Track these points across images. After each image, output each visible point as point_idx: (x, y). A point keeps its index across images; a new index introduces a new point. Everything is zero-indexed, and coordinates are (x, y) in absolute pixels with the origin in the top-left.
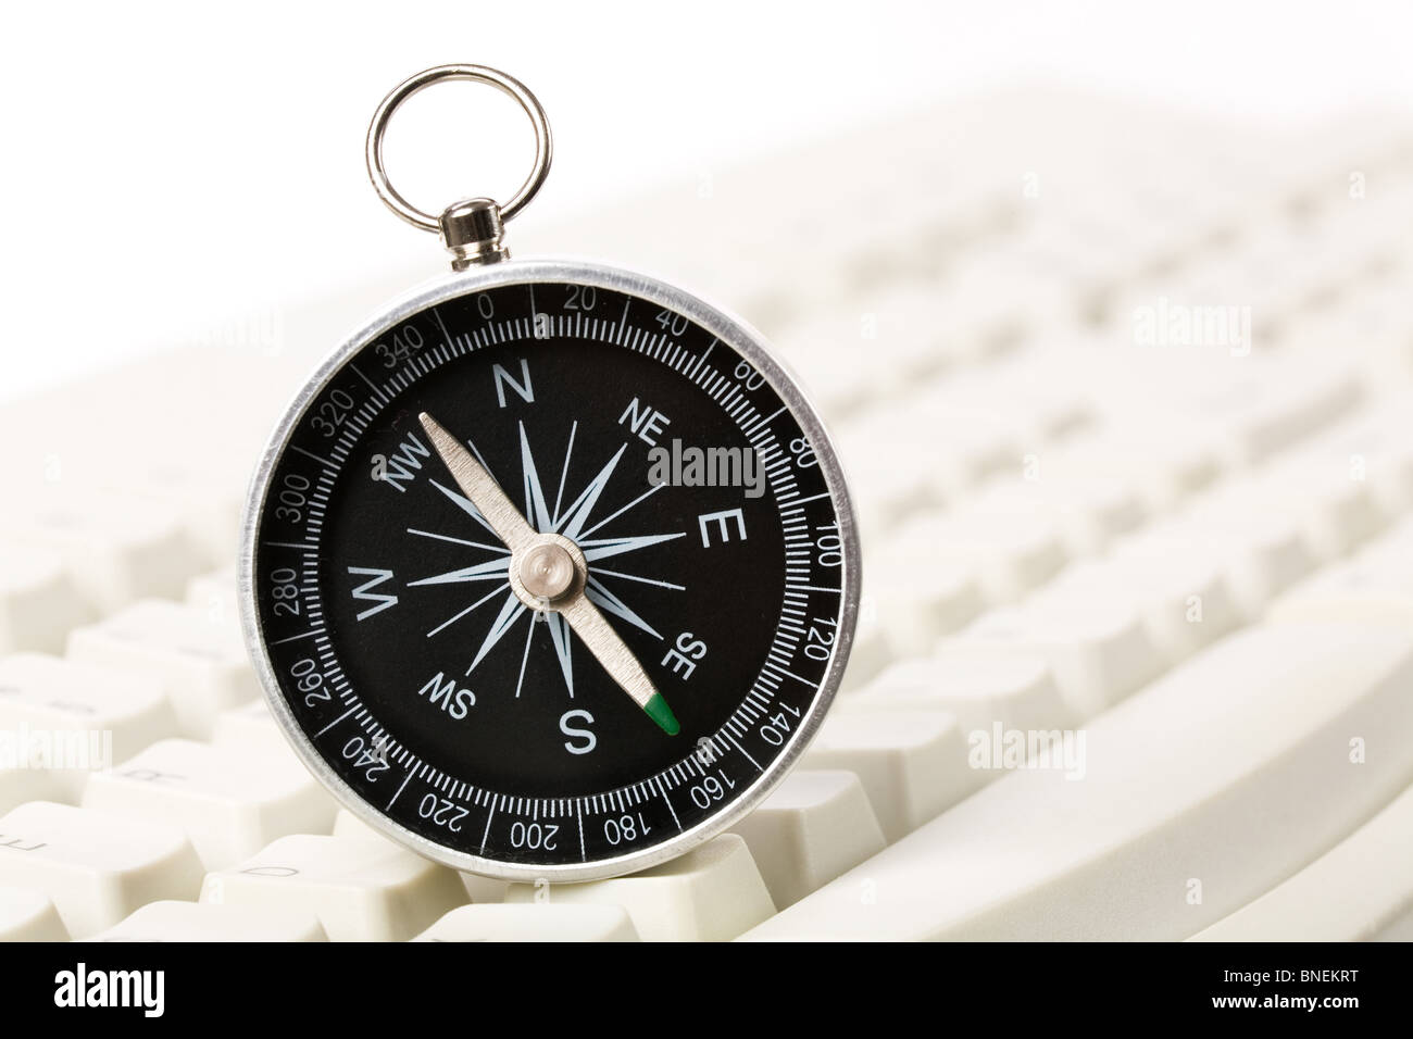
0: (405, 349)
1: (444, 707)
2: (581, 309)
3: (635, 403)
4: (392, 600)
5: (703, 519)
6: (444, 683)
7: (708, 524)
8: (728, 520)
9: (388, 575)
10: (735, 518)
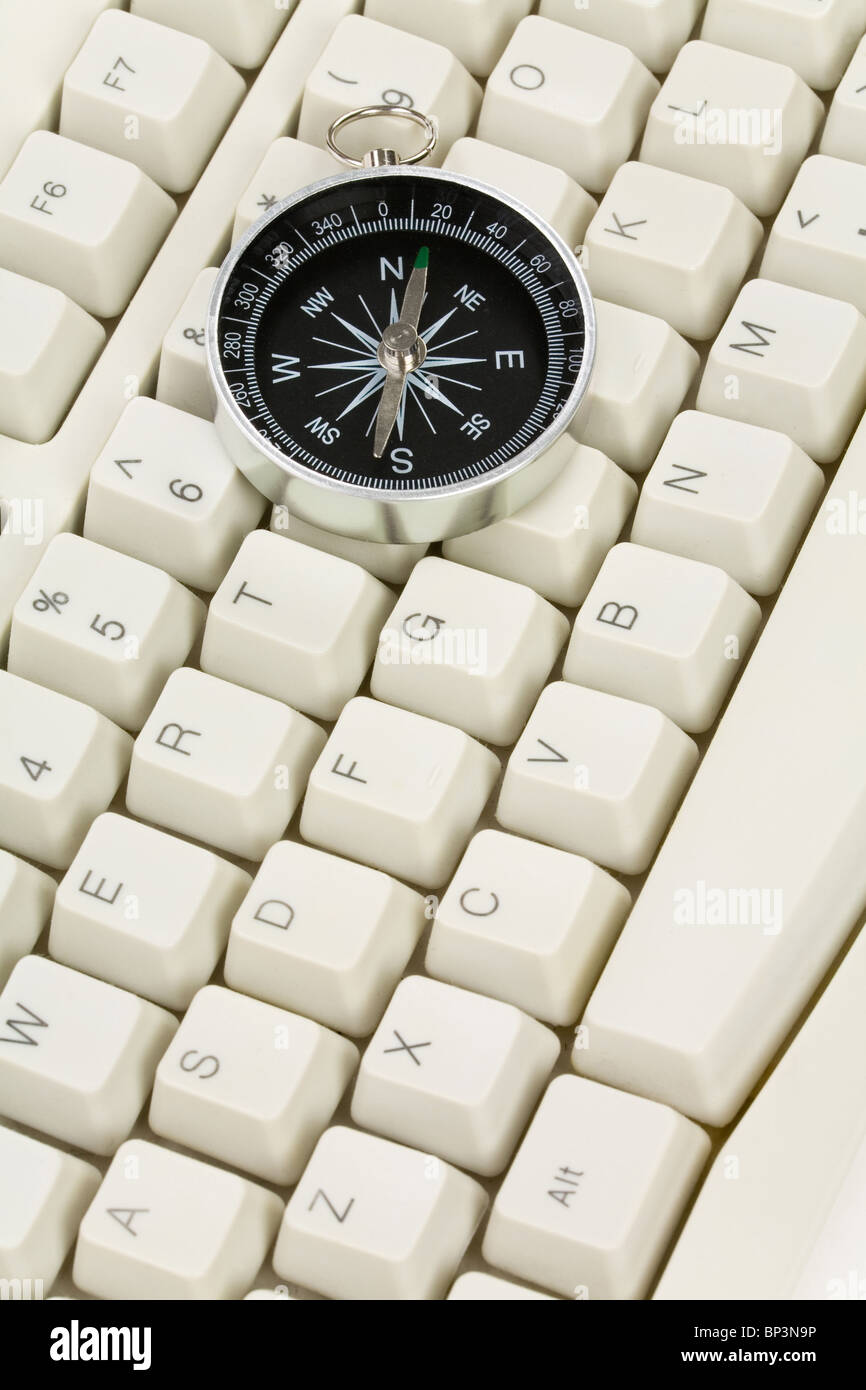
0: (330, 226)
1: (319, 437)
2: (441, 217)
3: (465, 287)
4: (297, 374)
5: (498, 354)
6: (322, 423)
7: (501, 357)
8: (514, 356)
9: (296, 360)
10: (518, 356)
